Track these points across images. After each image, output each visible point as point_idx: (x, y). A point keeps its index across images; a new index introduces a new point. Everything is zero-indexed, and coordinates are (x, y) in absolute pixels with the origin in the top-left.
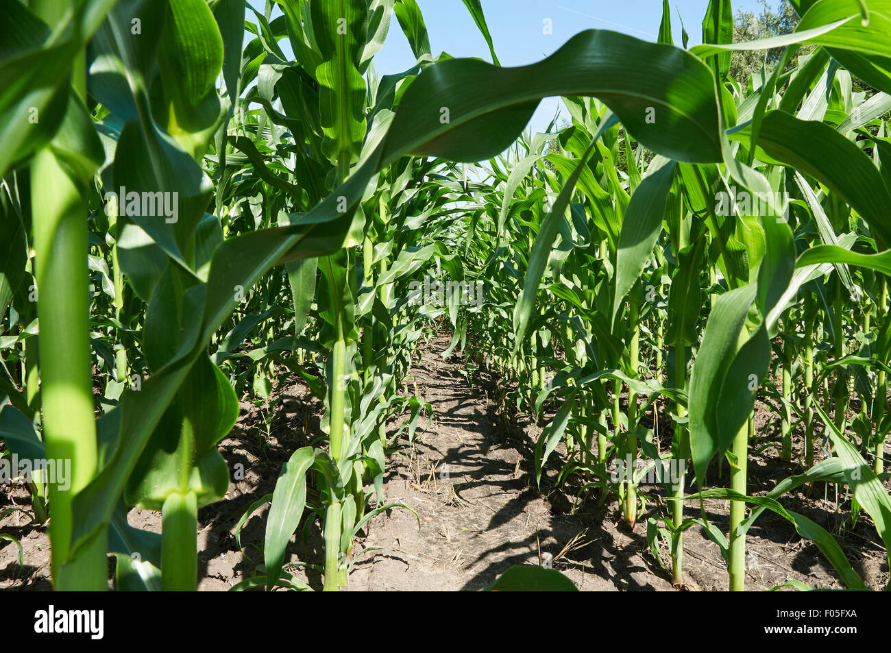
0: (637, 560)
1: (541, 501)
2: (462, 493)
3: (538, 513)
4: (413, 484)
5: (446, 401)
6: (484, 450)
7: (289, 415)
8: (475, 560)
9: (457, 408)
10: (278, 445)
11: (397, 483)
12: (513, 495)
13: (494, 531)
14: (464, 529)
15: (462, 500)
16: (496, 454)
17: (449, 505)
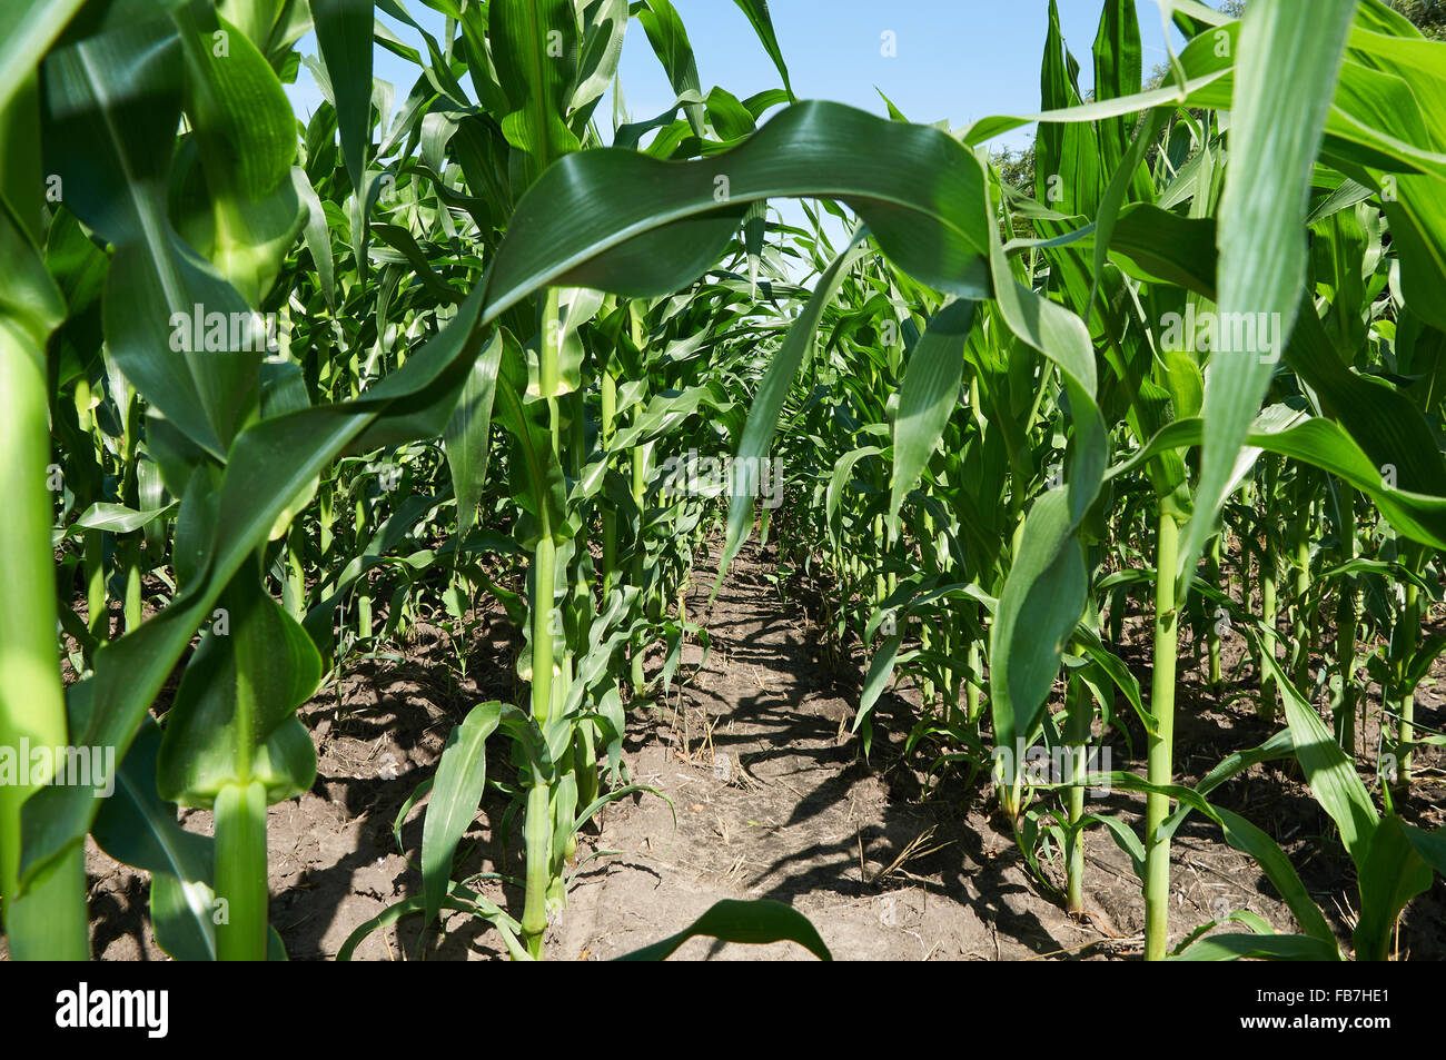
0: (1014, 875)
1: (873, 781)
2: (754, 768)
3: (869, 800)
4: (678, 753)
5: (745, 622)
6: (795, 700)
7: (498, 645)
8: (764, 872)
9: (760, 634)
10: (478, 692)
11: (655, 752)
12: (832, 771)
13: (797, 827)
14: (752, 823)
15: (752, 779)
16: (813, 706)
17: (731, 785)
